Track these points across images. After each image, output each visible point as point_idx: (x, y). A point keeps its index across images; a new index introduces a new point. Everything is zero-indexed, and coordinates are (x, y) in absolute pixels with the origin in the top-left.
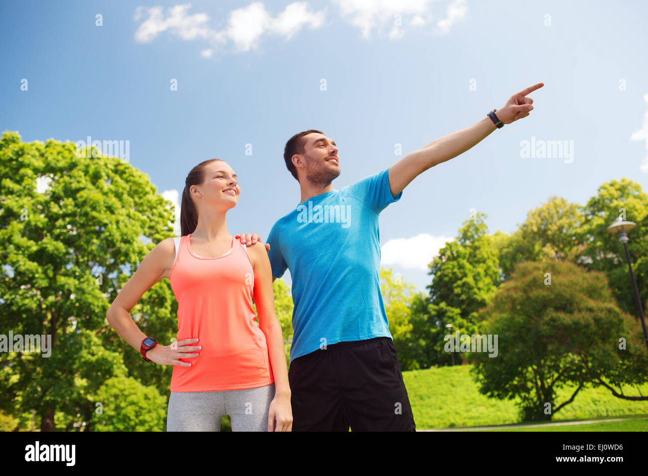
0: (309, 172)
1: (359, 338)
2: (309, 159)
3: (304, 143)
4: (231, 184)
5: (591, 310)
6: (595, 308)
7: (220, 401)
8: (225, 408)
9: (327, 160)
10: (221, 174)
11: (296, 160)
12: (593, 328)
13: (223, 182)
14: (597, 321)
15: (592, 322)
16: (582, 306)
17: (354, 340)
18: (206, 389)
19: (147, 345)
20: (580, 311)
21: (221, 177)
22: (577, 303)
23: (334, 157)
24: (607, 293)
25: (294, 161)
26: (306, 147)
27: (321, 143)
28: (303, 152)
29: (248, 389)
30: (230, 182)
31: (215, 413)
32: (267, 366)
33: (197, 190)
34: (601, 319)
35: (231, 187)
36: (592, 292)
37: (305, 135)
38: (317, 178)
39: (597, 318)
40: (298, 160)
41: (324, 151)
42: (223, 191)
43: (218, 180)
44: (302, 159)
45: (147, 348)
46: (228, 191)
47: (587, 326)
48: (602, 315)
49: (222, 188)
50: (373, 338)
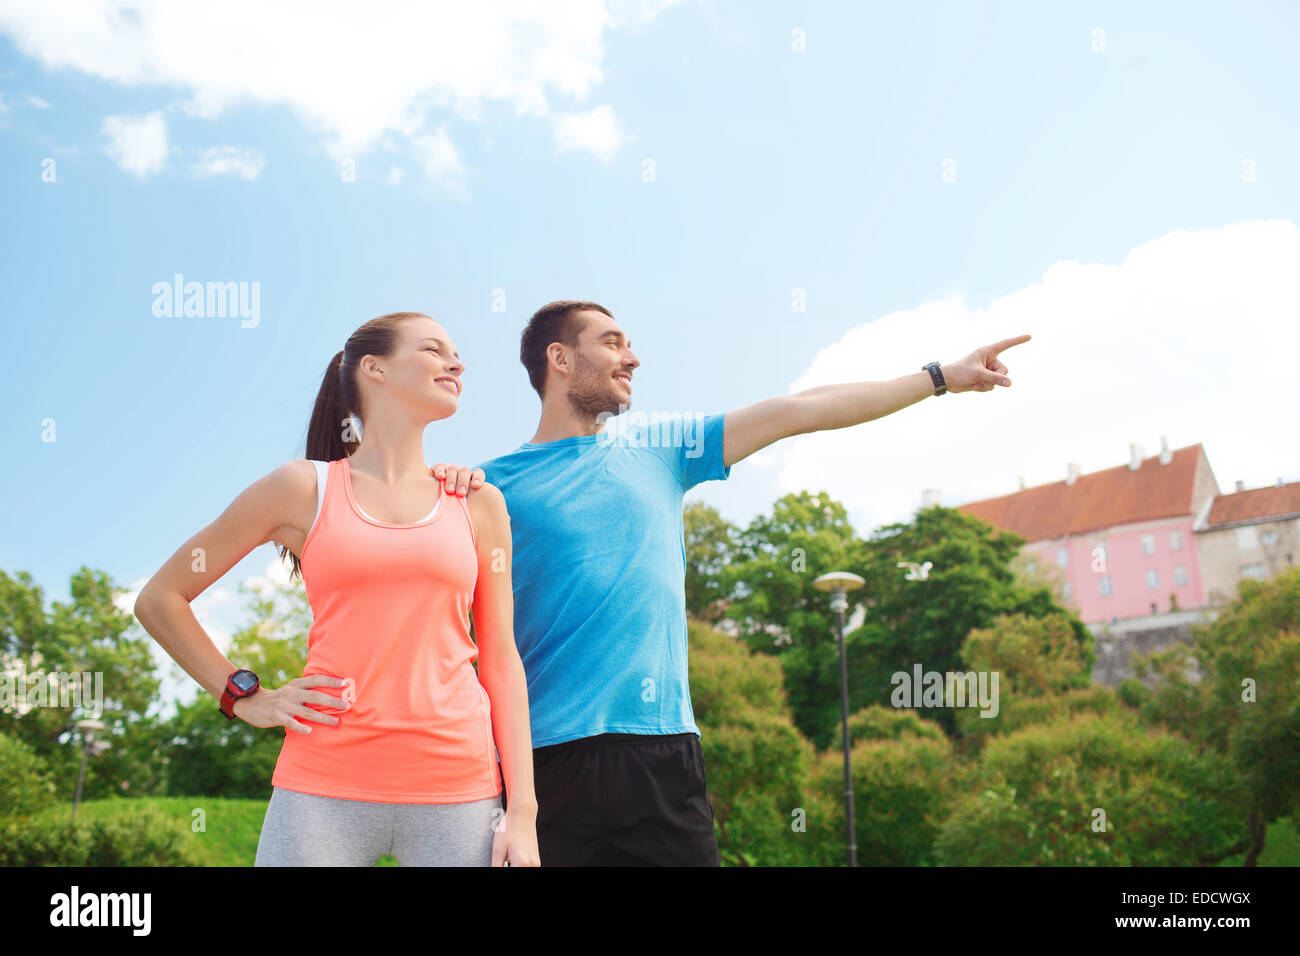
0: (576, 386)
1: (659, 730)
2: (583, 362)
3: (581, 327)
4: (452, 369)
5: (749, 727)
6: (757, 725)
7: (386, 822)
8: (392, 839)
9: (615, 375)
10: (435, 345)
11: (555, 354)
12: (749, 761)
13: (438, 362)
14: (757, 747)
15: (748, 748)
16: (733, 715)
17: (650, 733)
18: (359, 796)
19: (240, 685)
20: (731, 724)
21: (434, 350)
22: (726, 709)
23: (628, 374)
24: (778, 696)
25: (552, 353)
26: (582, 337)
27: (613, 338)
28: (574, 343)
29: (448, 804)
30: (452, 365)
31: (371, 847)
32: (491, 758)
33: (377, 367)
34: (764, 745)
35: (453, 377)
36: (753, 692)
37: (584, 309)
38: (589, 403)
39: (759, 742)
40: (559, 356)
41: (615, 356)
42: (435, 380)
43: (428, 355)
44: (569, 355)
45: (239, 694)
46: (446, 382)
47: (739, 755)
48: (768, 738)
49: (435, 373)
50: (682, 732)
